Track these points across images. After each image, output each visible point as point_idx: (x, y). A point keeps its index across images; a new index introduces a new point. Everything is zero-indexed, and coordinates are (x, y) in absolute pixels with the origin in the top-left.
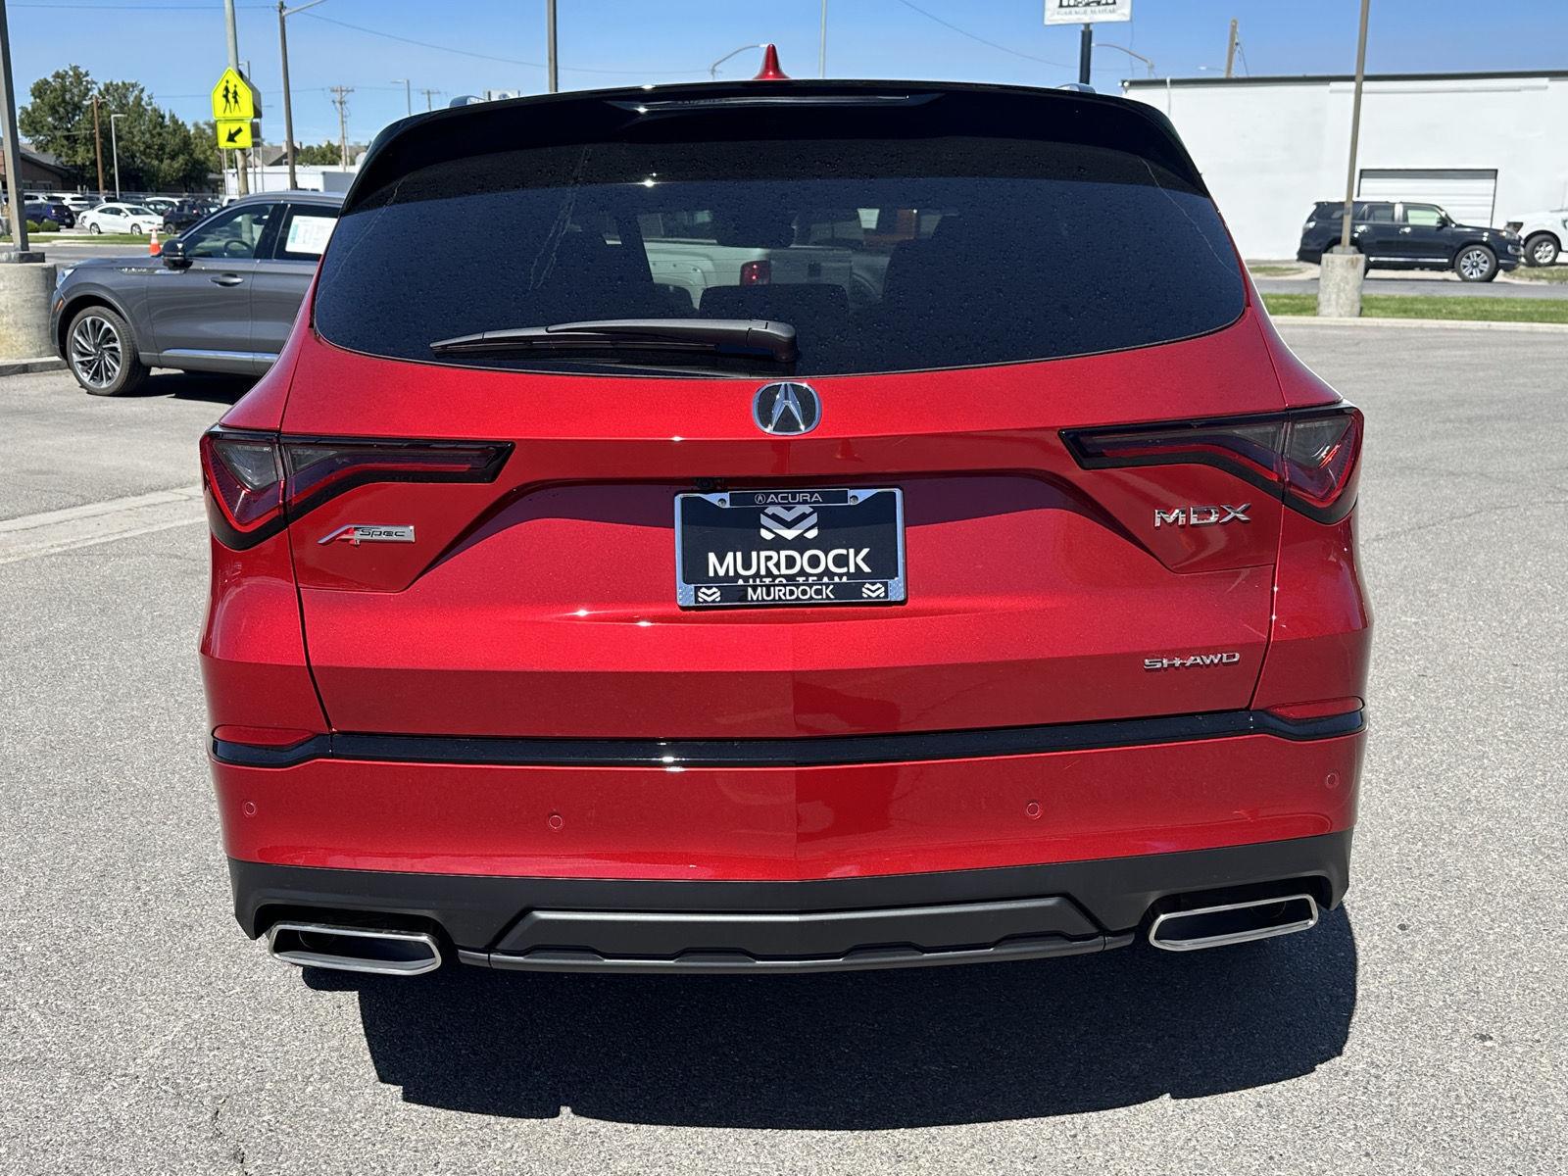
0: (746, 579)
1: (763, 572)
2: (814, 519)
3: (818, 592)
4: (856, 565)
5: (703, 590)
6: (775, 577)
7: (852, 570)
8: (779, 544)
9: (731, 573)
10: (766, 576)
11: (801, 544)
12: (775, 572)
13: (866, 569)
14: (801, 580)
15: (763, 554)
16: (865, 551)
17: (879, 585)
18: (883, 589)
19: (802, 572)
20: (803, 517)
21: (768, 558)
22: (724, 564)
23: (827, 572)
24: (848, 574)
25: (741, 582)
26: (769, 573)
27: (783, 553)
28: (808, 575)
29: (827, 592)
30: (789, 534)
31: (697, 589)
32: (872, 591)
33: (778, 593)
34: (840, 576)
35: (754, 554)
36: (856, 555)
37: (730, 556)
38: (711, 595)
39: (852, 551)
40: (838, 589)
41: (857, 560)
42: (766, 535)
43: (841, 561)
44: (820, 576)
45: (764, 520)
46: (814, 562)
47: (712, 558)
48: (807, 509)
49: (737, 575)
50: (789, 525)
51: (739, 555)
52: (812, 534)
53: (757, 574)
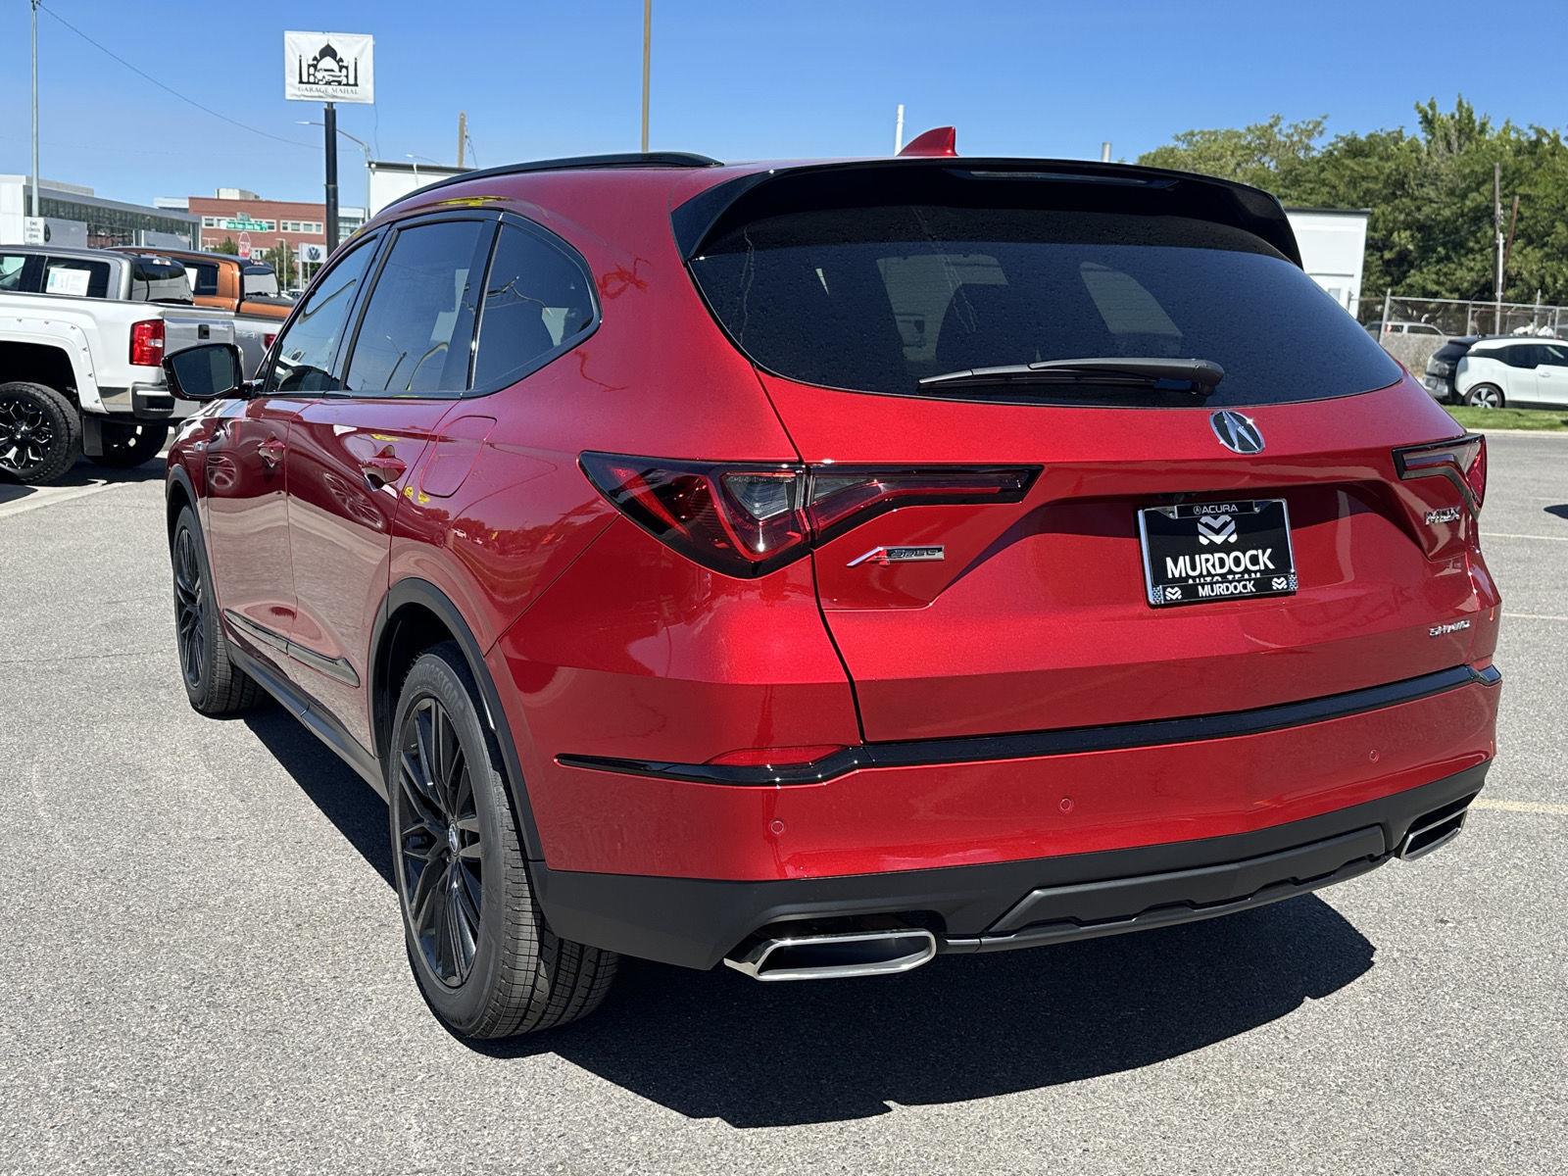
0: (1194, 578)
1: (1205, 573)
2: (1232, 527)
3: (1245, 587)
4: (1265, 564)
5: (1169, 589)
6: (1213, 576)
7: (1262, 568)
8: (1212, 548)
9: (1184, 575)
10: (1208, 576)
11: (1227, 547)
12: (1213, 572)
13: (1271, 566)
14: (1230, 577)
15: (1204, 557)
16: (1269, 551)
17: (1282, 579)
18: (1285, 582)
19: (1230, 572)
20: (1225, 525)
21: (1207, 560)
22: (1178, 567)
23: (1246, 570)
24: (1260, 571)
25: (1191, 581)
26: (1209, 574)
27: (1217, 555)
28: (1234, 573)
29: (1250, 586)
30: (1219, 539)
31: (1164, 589)
32: (1279, 584)
33: (1220, 589)
34: (1255, 572)
35: (1197, 557)
36: (1263, 555)
37: (1181, 558)
38: (1175, 593)
39: (1260, 551)
40: (1257, 583)
41: (1264, 558)
42: (1203, 541)
43: (1254, 560)
44: (1242, 573)
45: (1201, 528)
46: (1237, 561)
47: (1169, 560)
48: (1228, 518)
49: (1188, 576)
50: (1217, 532)
51: (1187, 558)
52: (1233, 539)
53: (1201, 575)
